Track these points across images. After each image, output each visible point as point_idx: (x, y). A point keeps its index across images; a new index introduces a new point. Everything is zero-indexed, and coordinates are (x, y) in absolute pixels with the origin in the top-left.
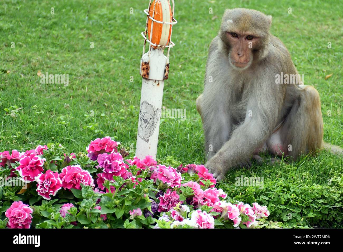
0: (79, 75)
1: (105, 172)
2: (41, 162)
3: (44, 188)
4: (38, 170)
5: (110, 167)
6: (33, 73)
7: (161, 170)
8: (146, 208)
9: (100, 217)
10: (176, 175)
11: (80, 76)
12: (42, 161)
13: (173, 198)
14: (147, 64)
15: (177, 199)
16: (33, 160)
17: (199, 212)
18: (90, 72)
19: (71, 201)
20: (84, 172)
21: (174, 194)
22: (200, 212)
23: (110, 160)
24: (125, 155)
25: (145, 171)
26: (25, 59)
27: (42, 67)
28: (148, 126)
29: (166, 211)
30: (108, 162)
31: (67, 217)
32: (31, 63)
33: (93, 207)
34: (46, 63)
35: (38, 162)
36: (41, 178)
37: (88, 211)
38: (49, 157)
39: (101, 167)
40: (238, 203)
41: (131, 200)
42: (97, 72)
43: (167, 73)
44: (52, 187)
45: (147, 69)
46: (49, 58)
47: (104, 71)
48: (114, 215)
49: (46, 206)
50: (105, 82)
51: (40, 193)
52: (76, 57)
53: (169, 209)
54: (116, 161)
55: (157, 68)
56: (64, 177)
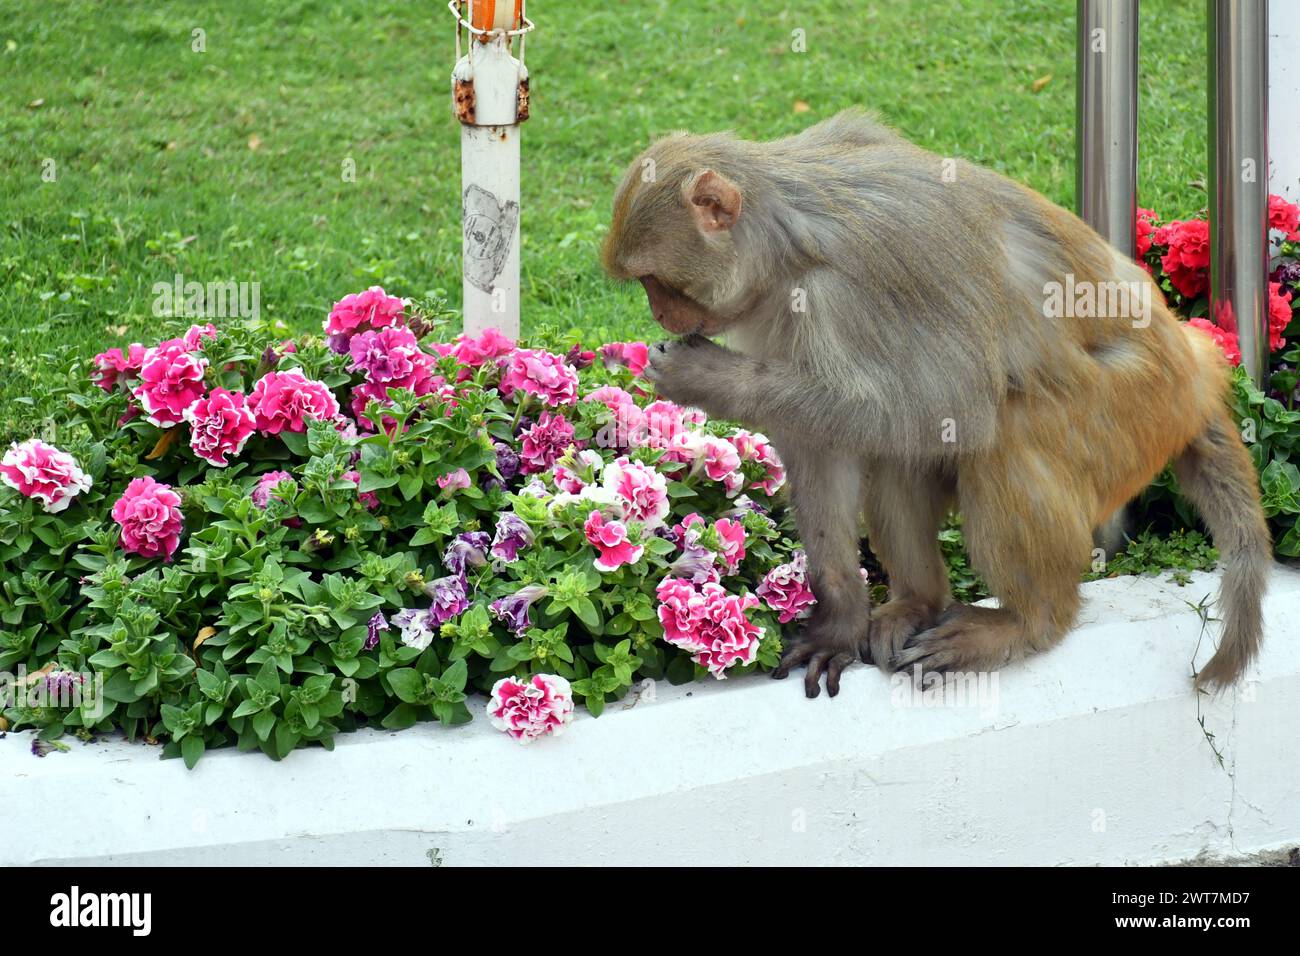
0: (360, 136)
1: (371, 380)
2: (196, 369)
3: (208, 436)
4: (189, 392)
5: (383, 367)
6: (237, 142)
7: (521, 364)
8: (484, 467)
9: (358, 500)
10: (561, 373)
11: (365, 139)
12: (199, 366)
13: (558, 435)
14: (467, 84)
15: (567, 435)
16: (175, 365)
17: (622, 464)
18: (392, 127)
19: (283, 466)
20: (312, 387)
21: (560, 423)
22: (625, 463)
23: (382, 348)
24: (422, 331)
25: (482, 370)
26: (222, 110)
27: (263, 126)
28: (487, 250)
29: (540, 469)
30: (378, 353)
31: (272, 507)
32: (237, 117)
33: (337, 475)
34: (277, 115)
35: (189, 370)
36: (197, 412)
37: (323, 486)
38: (219, 353)
39: (359, 367)
40: (735, 433)
41: (440, 449)
42: (411, 125)
43: (524, 103)
44: (228, 433)
45: (469, 97)
46: (285, 100)
47: (428, 121)
48: (396, 492)
49: (215, 483)
50: (432, 150)
51: (200, 451)
52: (360, 92)
53: (549, 464)
54: (400, 349)
55: (496, 93)
56: (260, 404)
